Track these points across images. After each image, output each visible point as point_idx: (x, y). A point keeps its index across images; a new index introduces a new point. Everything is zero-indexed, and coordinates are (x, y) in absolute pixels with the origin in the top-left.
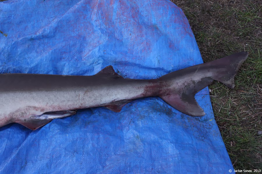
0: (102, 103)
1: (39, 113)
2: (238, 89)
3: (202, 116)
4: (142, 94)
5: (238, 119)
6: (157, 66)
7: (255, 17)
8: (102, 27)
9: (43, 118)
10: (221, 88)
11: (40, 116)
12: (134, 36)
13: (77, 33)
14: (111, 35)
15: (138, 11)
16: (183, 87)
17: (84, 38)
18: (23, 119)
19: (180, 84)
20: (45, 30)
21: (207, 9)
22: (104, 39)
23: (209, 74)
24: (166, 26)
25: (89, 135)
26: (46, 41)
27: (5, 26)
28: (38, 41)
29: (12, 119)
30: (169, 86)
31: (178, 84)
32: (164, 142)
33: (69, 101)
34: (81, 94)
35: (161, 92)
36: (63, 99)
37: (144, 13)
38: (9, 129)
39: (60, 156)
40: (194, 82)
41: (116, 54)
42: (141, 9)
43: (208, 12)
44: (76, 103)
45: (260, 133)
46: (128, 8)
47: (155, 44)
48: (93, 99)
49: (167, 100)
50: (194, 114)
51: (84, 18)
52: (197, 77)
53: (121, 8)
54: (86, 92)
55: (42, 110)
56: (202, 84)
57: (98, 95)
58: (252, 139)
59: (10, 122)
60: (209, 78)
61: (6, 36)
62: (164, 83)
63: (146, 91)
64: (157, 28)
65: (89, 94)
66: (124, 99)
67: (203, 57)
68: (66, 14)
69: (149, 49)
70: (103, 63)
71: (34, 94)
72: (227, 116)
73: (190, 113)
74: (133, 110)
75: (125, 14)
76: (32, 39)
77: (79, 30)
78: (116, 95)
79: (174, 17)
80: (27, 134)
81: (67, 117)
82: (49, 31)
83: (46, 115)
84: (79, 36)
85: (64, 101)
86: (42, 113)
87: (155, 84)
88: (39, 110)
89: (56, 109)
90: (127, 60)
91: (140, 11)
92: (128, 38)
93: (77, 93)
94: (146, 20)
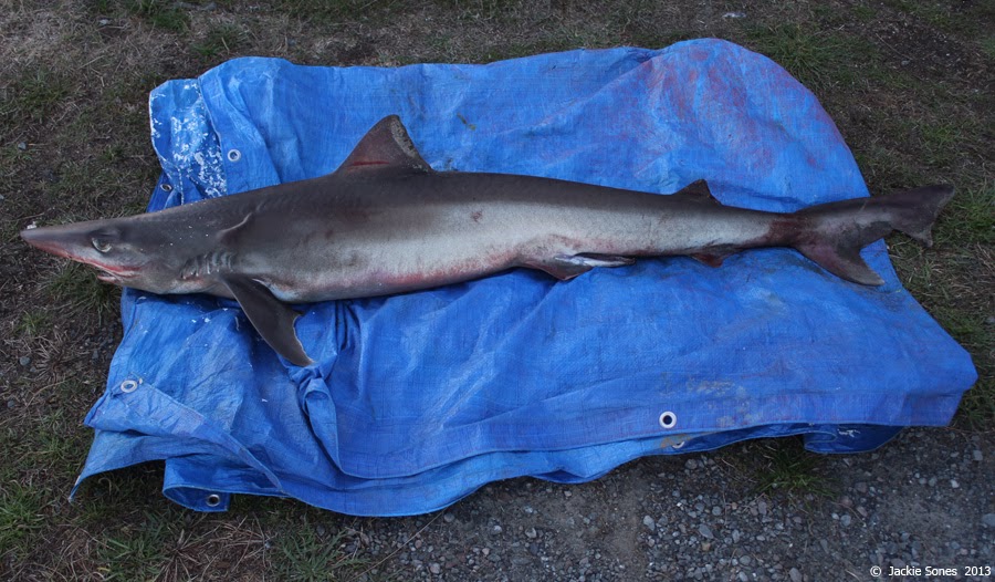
0: (689, 245)
1: (570, 251)
2: (939, 250)
3: (879, 285)
4: (765, 237)
5: (947, 296)
6: (784, 192)
7: (956, 137)
8: (672, 121)
9: (576, 261)
10: (907, 244)
11: (571, 257)
12: (737, 139)
13: (619, 131)
14: (691, 134)
15: (745, 96)
16: (840, 232)
17: (635, 140)
18: (540, 258)
19: (833, 226)
20: (557, 119)
21: (861, 117)
22: (678, 141)
23: (886, 217)
24: (799, 127)
25: (675, 292)
26: (558, 140)
27: (474, 109)
28: (543, 139)
29: (519, 256)
30: (815, 226)
31: (831, 225)
32: (827, 305)
33: (630, 233)
34: (654, 221)
35: (799, 237)
36: (620, 227)
37: (758, 100)
38: (511, 275)
39: (624, 320)
40: (858, 226)
41: (704, 166)
42: (749, 92)
43: (864, 122)
44: (642, 239)
45: (991, 320)
46: (725, 88)
47: (782, 154)
48: (674, 234)
49: (808, 254)
50: (863, 281)
51: (633, 105)
52: (864, 219)
53: (712, 87)
54: (664, 218)
55: (577, 246)
56: (873, 232)
57: (684, 226)
58: (978, 329)
59: (514, 264)
60: (886, 224)
61: (474, 129)
62: (806, 220)
63: (773, 230)
64: (781, 129)
65: (670, 223)
66: (731, 242)
67: (870, 188)
68: (600, 93)
69: (769, 162)
70: (679, 182)
71: (568, 212)
72: (926, 290)
73: (856, 279)
74: (748, 262)
75: (721, 98)
76: (531, 134)
77: (622, 126)
78: (717, 231)
79: (815, 110)
80: (548, 287)
81: (620, 266)
82: (565, 121)
83: (580, 258)
84: (624, 136)
85: (621, 232)
86: (575, 252)
87: (790, 220)
88: (572, 246)
89: (603, 249)
90: (727, 179)
91: (749, 95)
92: (724, 144)
93: (646, 218)
94: (760, 112)
